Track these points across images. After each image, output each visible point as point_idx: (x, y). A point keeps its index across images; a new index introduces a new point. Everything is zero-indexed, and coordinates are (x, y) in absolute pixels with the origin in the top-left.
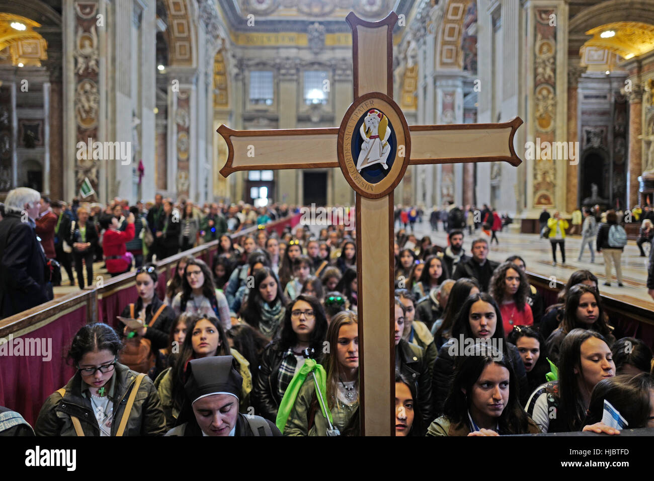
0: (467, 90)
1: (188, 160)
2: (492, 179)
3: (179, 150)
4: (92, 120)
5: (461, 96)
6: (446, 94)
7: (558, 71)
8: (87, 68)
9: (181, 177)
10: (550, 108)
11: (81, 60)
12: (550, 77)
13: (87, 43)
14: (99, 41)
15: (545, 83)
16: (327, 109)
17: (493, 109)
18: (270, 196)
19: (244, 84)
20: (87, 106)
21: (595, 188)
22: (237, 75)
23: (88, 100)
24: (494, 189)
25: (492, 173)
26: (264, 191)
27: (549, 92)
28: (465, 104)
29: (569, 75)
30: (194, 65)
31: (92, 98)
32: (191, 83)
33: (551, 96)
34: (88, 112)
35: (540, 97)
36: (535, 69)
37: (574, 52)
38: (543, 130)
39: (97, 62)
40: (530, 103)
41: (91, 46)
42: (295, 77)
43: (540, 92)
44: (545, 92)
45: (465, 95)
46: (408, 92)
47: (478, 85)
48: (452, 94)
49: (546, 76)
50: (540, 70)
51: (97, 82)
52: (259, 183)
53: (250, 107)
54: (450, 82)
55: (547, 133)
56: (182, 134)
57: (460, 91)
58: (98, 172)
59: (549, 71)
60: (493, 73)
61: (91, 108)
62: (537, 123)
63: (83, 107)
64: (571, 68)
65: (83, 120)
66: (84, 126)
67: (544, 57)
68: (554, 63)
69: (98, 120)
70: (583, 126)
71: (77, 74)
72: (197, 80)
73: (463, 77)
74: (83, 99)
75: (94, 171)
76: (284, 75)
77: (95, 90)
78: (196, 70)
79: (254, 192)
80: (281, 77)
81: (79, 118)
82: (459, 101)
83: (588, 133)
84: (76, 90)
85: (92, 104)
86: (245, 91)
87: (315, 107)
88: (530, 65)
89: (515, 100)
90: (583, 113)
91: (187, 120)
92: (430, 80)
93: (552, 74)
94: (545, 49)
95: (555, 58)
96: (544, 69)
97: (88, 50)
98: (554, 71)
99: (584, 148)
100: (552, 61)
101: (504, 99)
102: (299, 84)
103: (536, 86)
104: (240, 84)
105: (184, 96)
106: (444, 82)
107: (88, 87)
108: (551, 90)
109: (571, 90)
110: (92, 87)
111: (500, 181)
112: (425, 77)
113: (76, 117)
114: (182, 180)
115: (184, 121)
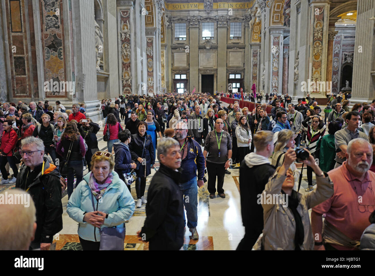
0: (286, 35)
1: (153, 71)
2: (295, 81)
3: (148, 67)
4: (128, 59)
5: (283, 38)
6: (275, 38)
7: (324, 35)
8: (126, 38)
9: (149, 80)
10: (320, 51)
11: (123, 34)
12: (320, 37)
13: (126, 27)
14: (130, 26)
15: (317, 40)
16: (214, 42)
17: (296, 49)
18: (185, 87)
19: (172, 30)
20: (126, 53)
21: (347, 82)
22: (169, 25)
23: (126, 51)
24: (295, 85)
25: (294, 79)
26: (182, 85)
27: (320, 44)
28: (284, 42)
29: (329, 35)
30: (154, 26)
31: (128, 50)
32: (154, 35)
33: (320, 46)
34: (126, 56)
35: (316, 46)
36: (314, 34)
37: (331, 25)
38: (317, 61)
39: (130, 35)
40: (311, 49)
41: (127, 29)
42: (198, 26)
43: (316, 44)
44: (318, 44)
45: (285, 37)
46: (255, 33)
47: (290, 36)
48: (278, 38)
49: (319, 37)
50: (316, 34)
51: (130, 43)
52: (180, 81)
53: (175, 42)
54: (277, 32)
55: (318, 61)
56: (150, 59)
57: (282, 36)
58: (131, 81)
59: (320, 35)
60: (297, 32)
61: (127, 54)
62: (314, 57)
63: (124, 54)
64: (330, 32)
65: (124, 59)
66: (125, 62)
67: (318, 28)
68: (322, 31)
69: (131, 59)
70: (343, 52)
71: (122, 40)
72: (156, 33)
73: (284, 29)
74: (124, 51)
75: (130, 80)
76: (192, 25)
77: (129, 47)
78: (156, 28)
79: (178, 85)
80: (190, 26)
81: (123, 58)
82: (281, 40)
83: (346, 55)
84: (121, 47)
85: (128, 53)
86: (172, 34)
87: (208, 41)
88: (312, 32)
89: (305, 47)
90: (343, 45)
91: (152, 53)
92: (267, 30)
93: (321, 36)
94: (318, 25)
95: (322, 29)
96: (318, 34)
97: (126, 30)
98: (322, 35)
99: (343, 63)
100: (321, 30)
101: (300, 46)
102: (199, 29)
103: (314, 42)
104: (170, 30)
105: (150, 41)
106: (274, 32)
107: (126, 46)
108: (321, 43)
109: (330, 42)
110: (128, 46)
111: (298, 82)
112: (265, 28)
113: (122, 58)
114: (150, 81)
115: (150, 53)
